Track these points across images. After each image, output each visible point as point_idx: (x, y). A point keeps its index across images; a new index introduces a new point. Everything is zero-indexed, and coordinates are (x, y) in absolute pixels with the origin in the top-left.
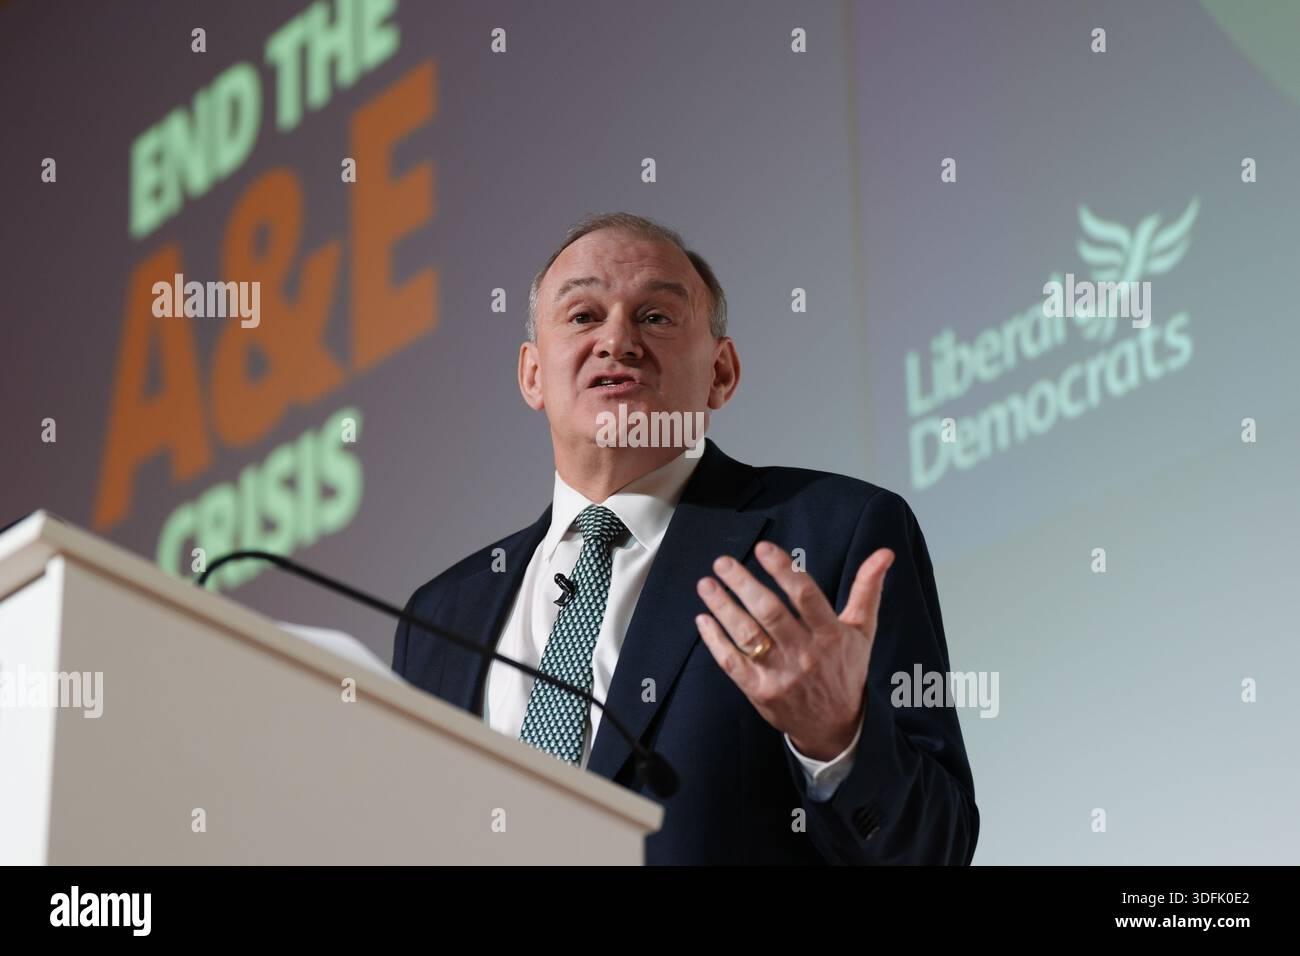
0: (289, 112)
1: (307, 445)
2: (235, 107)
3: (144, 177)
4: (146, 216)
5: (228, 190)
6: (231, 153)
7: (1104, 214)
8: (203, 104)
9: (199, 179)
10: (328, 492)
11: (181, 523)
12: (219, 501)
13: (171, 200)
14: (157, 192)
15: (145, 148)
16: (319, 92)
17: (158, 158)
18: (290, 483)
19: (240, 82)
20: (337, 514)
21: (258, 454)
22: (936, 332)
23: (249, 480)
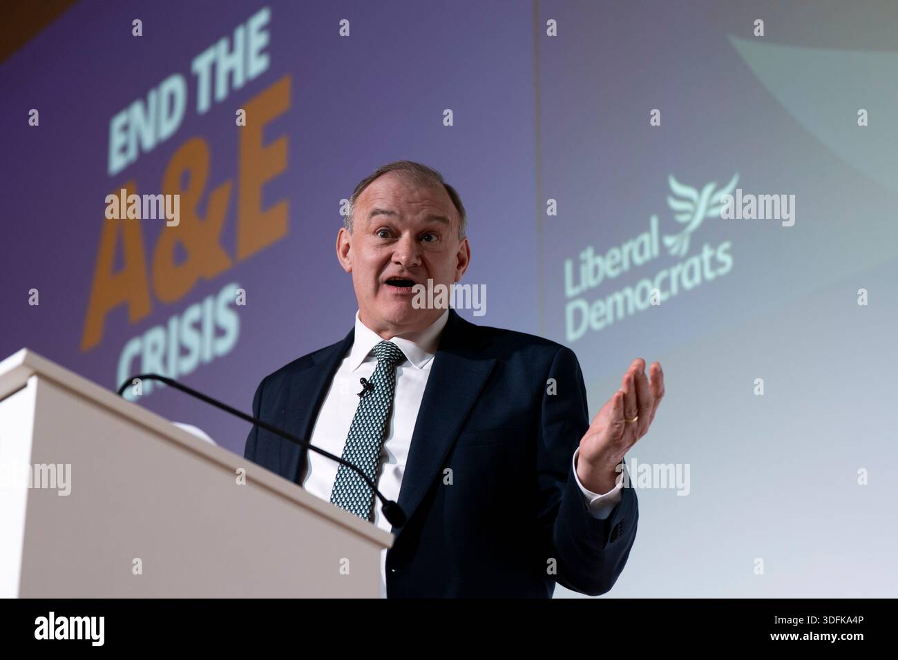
0: (203, 104)
1: (209, 303)
2: (172, 98)
3: (117, 140)
4: (117, 163)
5: (166, 148)
6: (168, 127)
7: (683, 181)
8: (152, 97)
9: (149, 142)
10: (220, 332)
11: (133, 348)
12: (156, 336)
13: (132, 153)
14: (124, 149)
15: (118, 122)
16: (222, 92)
17: (125, 128)
18: (198, 326)
19: (175, 85)
20: (224, 346)
21: (179, 309)
22: (583, 248)
23: (174, 323)
